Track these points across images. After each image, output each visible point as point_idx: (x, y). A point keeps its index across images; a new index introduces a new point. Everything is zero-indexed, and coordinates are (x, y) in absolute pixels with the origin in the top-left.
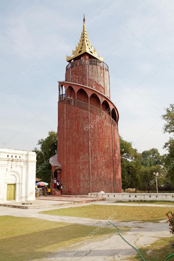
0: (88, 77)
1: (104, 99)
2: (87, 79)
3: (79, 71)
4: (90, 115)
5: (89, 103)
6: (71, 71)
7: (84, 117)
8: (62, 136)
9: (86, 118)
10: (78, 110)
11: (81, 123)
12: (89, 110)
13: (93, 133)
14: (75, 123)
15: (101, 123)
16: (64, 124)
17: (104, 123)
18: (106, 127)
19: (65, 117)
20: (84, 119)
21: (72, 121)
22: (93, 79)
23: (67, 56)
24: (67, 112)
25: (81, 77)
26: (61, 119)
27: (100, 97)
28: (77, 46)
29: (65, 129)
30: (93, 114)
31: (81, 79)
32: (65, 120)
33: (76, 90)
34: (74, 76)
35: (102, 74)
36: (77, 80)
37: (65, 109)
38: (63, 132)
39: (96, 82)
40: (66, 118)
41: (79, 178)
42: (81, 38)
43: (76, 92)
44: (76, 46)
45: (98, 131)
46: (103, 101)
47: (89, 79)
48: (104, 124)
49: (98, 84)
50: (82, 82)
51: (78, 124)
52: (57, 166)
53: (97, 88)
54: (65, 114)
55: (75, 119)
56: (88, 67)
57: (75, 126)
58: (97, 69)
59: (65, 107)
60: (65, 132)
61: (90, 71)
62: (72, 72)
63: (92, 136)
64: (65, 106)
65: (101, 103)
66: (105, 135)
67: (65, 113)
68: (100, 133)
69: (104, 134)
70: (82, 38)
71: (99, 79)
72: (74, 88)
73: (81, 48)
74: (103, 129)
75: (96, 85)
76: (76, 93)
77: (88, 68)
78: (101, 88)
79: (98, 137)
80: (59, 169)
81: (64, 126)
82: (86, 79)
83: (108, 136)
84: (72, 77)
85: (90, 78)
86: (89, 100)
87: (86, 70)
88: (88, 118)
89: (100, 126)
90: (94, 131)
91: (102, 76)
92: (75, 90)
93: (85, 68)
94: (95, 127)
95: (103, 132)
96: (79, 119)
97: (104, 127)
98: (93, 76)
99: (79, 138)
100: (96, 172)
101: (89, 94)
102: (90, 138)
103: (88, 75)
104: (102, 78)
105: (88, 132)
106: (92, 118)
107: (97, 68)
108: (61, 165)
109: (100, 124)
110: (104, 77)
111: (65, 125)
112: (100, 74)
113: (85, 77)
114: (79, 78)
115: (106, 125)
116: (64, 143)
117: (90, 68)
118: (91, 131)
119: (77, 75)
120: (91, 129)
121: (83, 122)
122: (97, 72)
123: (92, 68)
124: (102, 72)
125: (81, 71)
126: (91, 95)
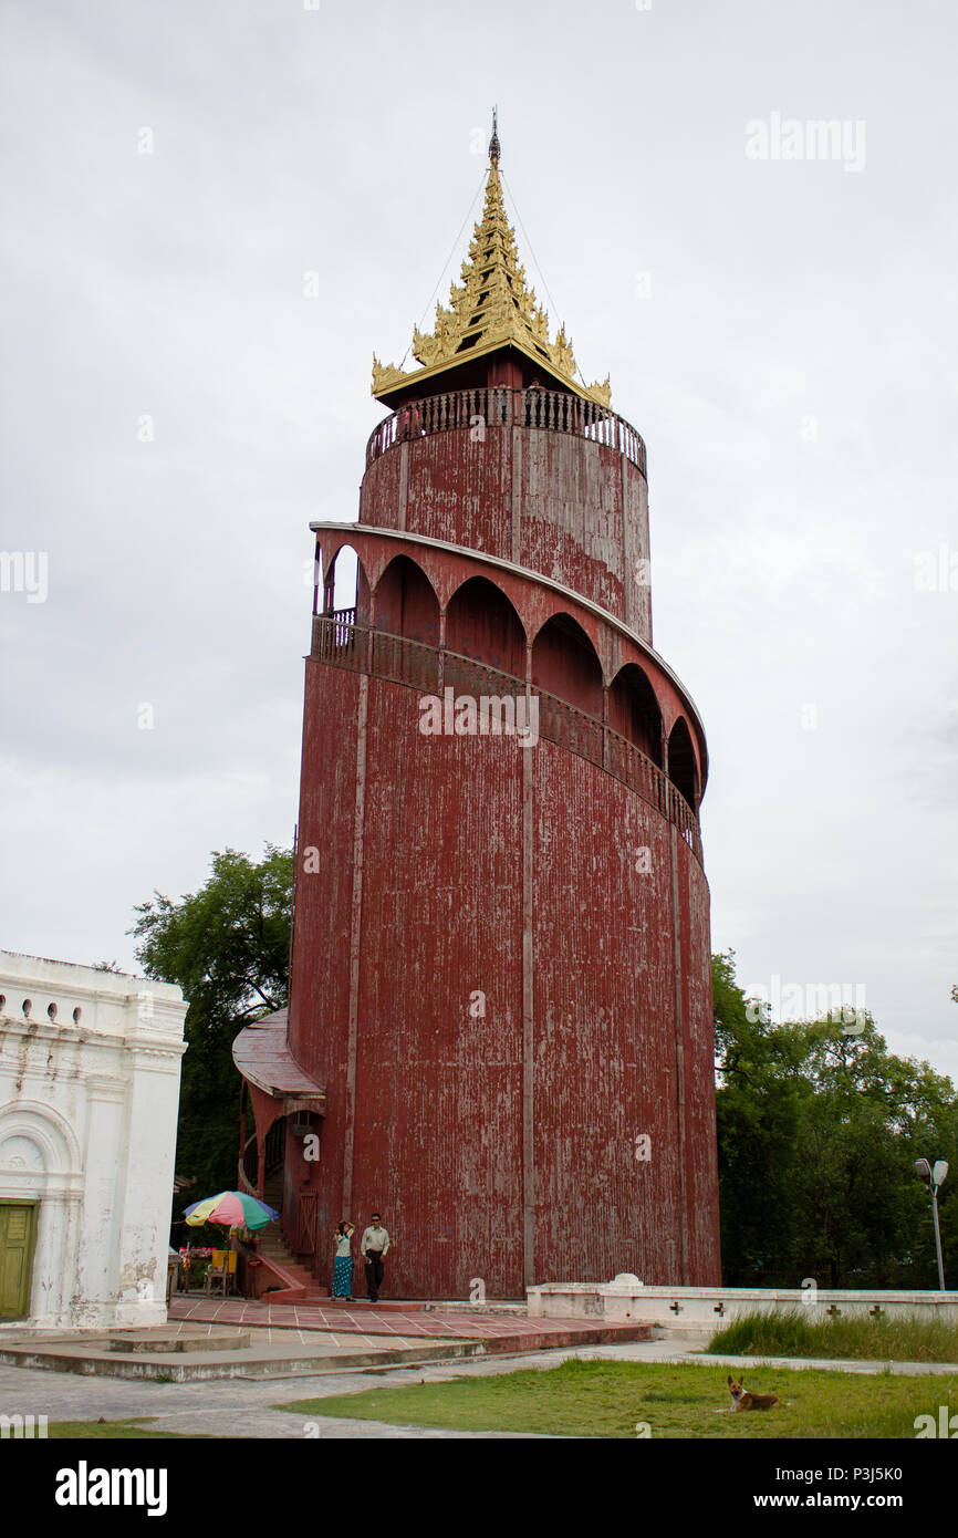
0: (523, 506)
1: (621, 662)
2: (517, 521)
3: (462, 466)
5: (529, 676)
6: (410, 460)
7: (490, 770)
8: (336, 887)
9: (508, 775)
11: (475, 808)
13: (552, 876)
14: (434, 801)
15: (606, 810)
16: (349, 803)
17: (624, 811)
19: (361, 759)
20: (490, 781)
21: (410, 785)
22: (553, 518)
23: (377, 365)
24: (376, 729)
25: (477, 501)
26: (332, 775)
27: (600, 643)
28: (447, 307)
29: (359, 845)
30: (550, 752)
31: (476, 517)
32: (362, 780)
33: (445, 584)
34: (429, 491)
35: (613, 489)
36: (449, 518)
37: (363, 706)
38: (341, 859)
39: (571, 541)
40: (368, 768)
41: (447, 1178)
42: (473, 256)
43: (441, 599)
44: (439, 308)
45: (587, 861)
46: (617, 669)
47: (525, 522)
48: (626, 821)
49: (588, 558)
50: (485, 533)
51: (454, 813)
52: (296, 1096)
53: (577, 581)
54: (362, 744)
55: (433, 777)
56: (525, 439)
57: (434, 826)
58: (582, 461)
59: (364, 698)
60: (359, 859)
61: (533, 469)
62: (415, 467)
63: (546, 893)
64: (364, 686)
65: (608, 681)
66: (627, 892)
67: (363, 733)
68: (595, 879)
69: (626, 884)
70: (481, 260)
71: (590, 526)
72: (428, 574)
73: (475, 320)
74: (613, 852)
75: (576, 561)
76: (443, 608)
77: (525, 450)
78: (605, 583)
79: (583, 907)
80: (303, 1113)
81: (354, 822)
82: (509, 516)
83: (649, 898)
84: (413, 497)
85: (537, 509)
86: (529, 652)
87: (510, 460)
88: (521, 774)
89: (600, 835)
90: (558, 865)
91: (610, 503)
92: (434, 582)
93: (505, 448)
94: (568, 840)
95: (613, 875)
96: (458, 776)
97: (623, 841)
98: (557, 499)
99: (458, 903)
100: (568, 1141)
101: (533, 615)
102: (528, 911)
103: (523, 496)
104: (611, 518)
105: (521, 869)
106: (545, 773)
107: (581, 451)
108: (317, 1090)
109: (599, 817)
110: (619, 511)
111: (360, 817)
112: (597, 489)
113: (501, 506)
114: (459, 506)
115: (635, 827)
116: (345, 934)
117: (532, 449)
118: (536, 864)
119: (448, 488)
120: (537, 846)
121: (487, 799)
122: (583, 478)
123: (550, 447)
124: (612, 483)
125: (474, 463)
126: (541, 624)
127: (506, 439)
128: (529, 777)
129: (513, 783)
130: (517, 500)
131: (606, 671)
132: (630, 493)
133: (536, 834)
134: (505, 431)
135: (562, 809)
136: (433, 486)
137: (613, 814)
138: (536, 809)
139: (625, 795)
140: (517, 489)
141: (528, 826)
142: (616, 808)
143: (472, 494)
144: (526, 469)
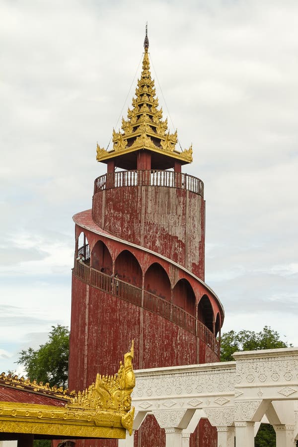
0: (145, 218)
1: (178, 278)
2: (143, 224)
3: (124, 202)
4: (144, 315)
5: (143, 287)
6: (106, 198)
7: (129, 322)
8: (79, 362)
9: (135, 324)
10: (116, 302)
11: (123, 336)
12: (142, 304)
13: (150, 360)
14: (110, 334)
15: (170, 335)
16: (83, 332)
17: (177, 334)
18: (182, 346)
19: (87, 316)
20: (128, 326)
21: (102, 327)
22: (157, 222)
23: (98, 147)
24: (92, 306)
25: (128, 216)
26: (78, 320)
27: (170, 273)
28: (127, 119)
29: (86, 347)
30: (150, 314)
31: (128, 222)
32: (87, 324)
33: (114, 253)
34: (112, 211)
35: (182, 206)
36: (119, 223)
37: (88, 297)
38: (81, 353)
39: (164, 230)
40: (89, 320)
42: (137, 95)
43: (113, 259)
44: (123, 120)
45: (162, 354)
46: (176, 281)
47: (146, 224)
48: (178, 338)
49: (170, 236)
50: (131, 229)
51: (116, 338)
53: (166, 245)
54: (87, 310)
55: (110, 324)
56: (147, 191)
57: (110, 342)
58: (169, 196)
59: (88, 293)
60: (86, 353)
61: (150, 202)
62: (108, 200)
64: (88, 290)
65: (173, 287)
66: (177, 364)
67: (88, 307)
68: (165, 359)
70: (140, 98)
71: (172, 222)
72: (108, 248)
73: (135, 129)
74: (173, 350)
75: (165, 238)
76: (114, 262)
77: (147, 195)
78: (177, 244)
81: (85, 339)
82: (140, 222)
84: (107, 213)
85: (150, 218)
86: (143, 278)
87: (141, 199)
88: (139, 323)
89: (168, 344)
90: (152, 356)
91: (180, 212)
92: (111, 252)
93: (139, 195)
94: (155, 347)
95: (172, 357)
96: (118, 325)
97: (176, 345)
98: (159, 214)
101: (145, 265)
103: (145, 214)
104: (180, 218)
105: (139, 357)
106: (148, 323)
107: (169, 193)
109: (167, 337)
110: (184, 214)
111: (86, 338)
112: (175, 208)
113: (137, 218)
114: (122, 218)
115: (181, 340)
116: (82, 379)
117: (150, 194)
118: (144, 355)
119: (118, 210)
120: (144, 349)
121: (128, 333)
122: (169, 203)
123: (156, 193)
124: (181, 204)
125: (128, 201)
126: (148, 268)
127: (139, 191)
128: (142, 324)
129: (137, 327)
130: (143, 216)
131: (172, 283)
132: (190, 205)
133: (144, 345)
134: (139, 187)
135: (154, 336)
136: (114, 209)
137: (173, 336)
138: (144, 336)
139: (178, 329)
140: (143, 211)
141: (141, 342)
142: (174, 334)
143: (127, 213)
144: (147, 202)
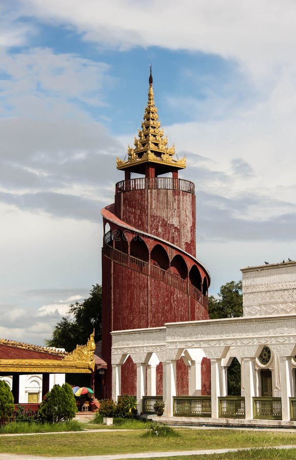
0: (151, 212)
1: (175, 254)
2: (149, 217)
3: (135, 201)
4: (151, 282)
5: (150, 262)
6: (123, 198)
7: (140, 286)
9: (144, 287)
10: (131, 273)
11: (137, 296)
12: (149, 273)
13: (155, 312)
14: (128, 294)
15: (169, 294)
16: (110, 294)
17: (174, 294)
18: (178, 302)
19: (112, 282)
20: (140, 289)
21: (122, 290)
22: (159, 214)
23: (118, 159)
24: (115, 275)
25: (139, 211)
27: (168, 250)
29: (112, 304)
30: (155, 281)
31: (139, 215)
32: (113, 287)
33: (129, 238)
34: (128, 208)
35: (177, 202)
36: (133, 216)
37: (112, 269)
39: (164, 220)
40: (114, 285)
41: (132, 384)
45: (164, 308)
46: (173, 257)
47: (151, 216)
48: (175, 296)
49: (169, 224)
50: (141, 221)
51: (132, 298)
52: (100, 365)
53: (165, 231)
54: (112, 278)
55: (127, 288)
56: (151, 192)
57: (128, 300)
58: (167, 196)
60: (113, 308)
62: (125, 200)
63: (154, 316)
64: (112, 264)
65: (170, 261)
66: (175, 314)
67: (113, 276)
68: (166, 312)
69: (174, 312)
71: (169, 215)
72: (125, 235)
74: (171, 304)
75: (165, 226)
77: (151, 196)
78: (174, 230)
79: (163, 319)
80: (102, 369)
82: (147, 215)
83: (181, 315)
84: (124, 209)
85: (154, 213)
86: (150, 255)
87: (147, 199)
88: (147, 287)
89: (168, 301)
90: (157, 309)
91: (175, 206)
93: (146, 196)
94: (159, 303)
96: (133, 288)
97: (174, 301)
98: (160, 209)
99: (133, 319)
100: (159, 374)
101: (150, 246)
102: (149, 321)
103: (151, 209)
104: (176, 211)
105: (148, 311)
106: (153, 286)
107: (167, 193)
108: (105, 363)
109: (167, 296)
110: (179, 208)
111: (112, 297)
112: (172, 204)
113: (145, 213)
114: (135, 212)
115: (177, 297)
117: (153, 195)
118: (151, 309)
119: (132, 207)
120: (152, 304)
121: (140, 294)
122: (167, 201)
123: (158, 194)
124: (176, 200)
125: (138, 200)
126: (153, 247)
127: (146, 194)
128: (150, 288)
129: (146, 290)
130: (149, 211)
131: (170, 258)
132: (183, 201)
133: (151, 302)
134: (146, 190)
135: (158, 295)
136: (129, 206)
137: (171, 295)
138: (151, 296)
139: (174, 290)
140: (149, 207)
141: (149, 300)
142: (172, 293)
143: (138, 209)
144: (152, 201)
